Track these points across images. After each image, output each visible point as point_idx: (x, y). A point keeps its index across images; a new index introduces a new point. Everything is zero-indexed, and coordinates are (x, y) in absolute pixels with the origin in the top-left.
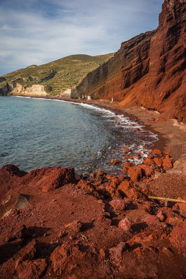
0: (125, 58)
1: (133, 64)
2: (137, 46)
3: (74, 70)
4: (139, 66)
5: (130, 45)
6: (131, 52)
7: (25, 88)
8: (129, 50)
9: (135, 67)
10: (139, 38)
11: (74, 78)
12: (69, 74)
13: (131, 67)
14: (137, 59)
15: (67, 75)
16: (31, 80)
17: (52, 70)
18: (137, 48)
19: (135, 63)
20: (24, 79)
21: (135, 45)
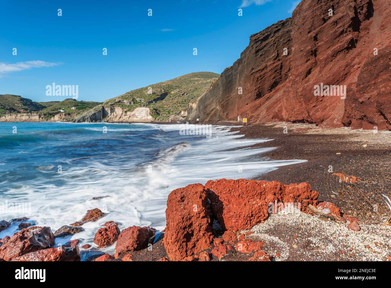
0: (256, 56)
1: (269, 64)
2: (273, 38)
3: (192, 88)
4: (277, 66)
5: (262, 37)
6: (265, 46)
7: (126, 112)
8: (261, 44)
9: (271, 67)
10: (277, 27)
11: (192, 99)
12: (186, 94)
13: (266, 67)
14: (275, 56)
15: (183, 95)
16: (134, 103)
17: (163, 90)
18: (274, 41)
19: (272, 62)
20: (125, 101)
21: (271, 36)
